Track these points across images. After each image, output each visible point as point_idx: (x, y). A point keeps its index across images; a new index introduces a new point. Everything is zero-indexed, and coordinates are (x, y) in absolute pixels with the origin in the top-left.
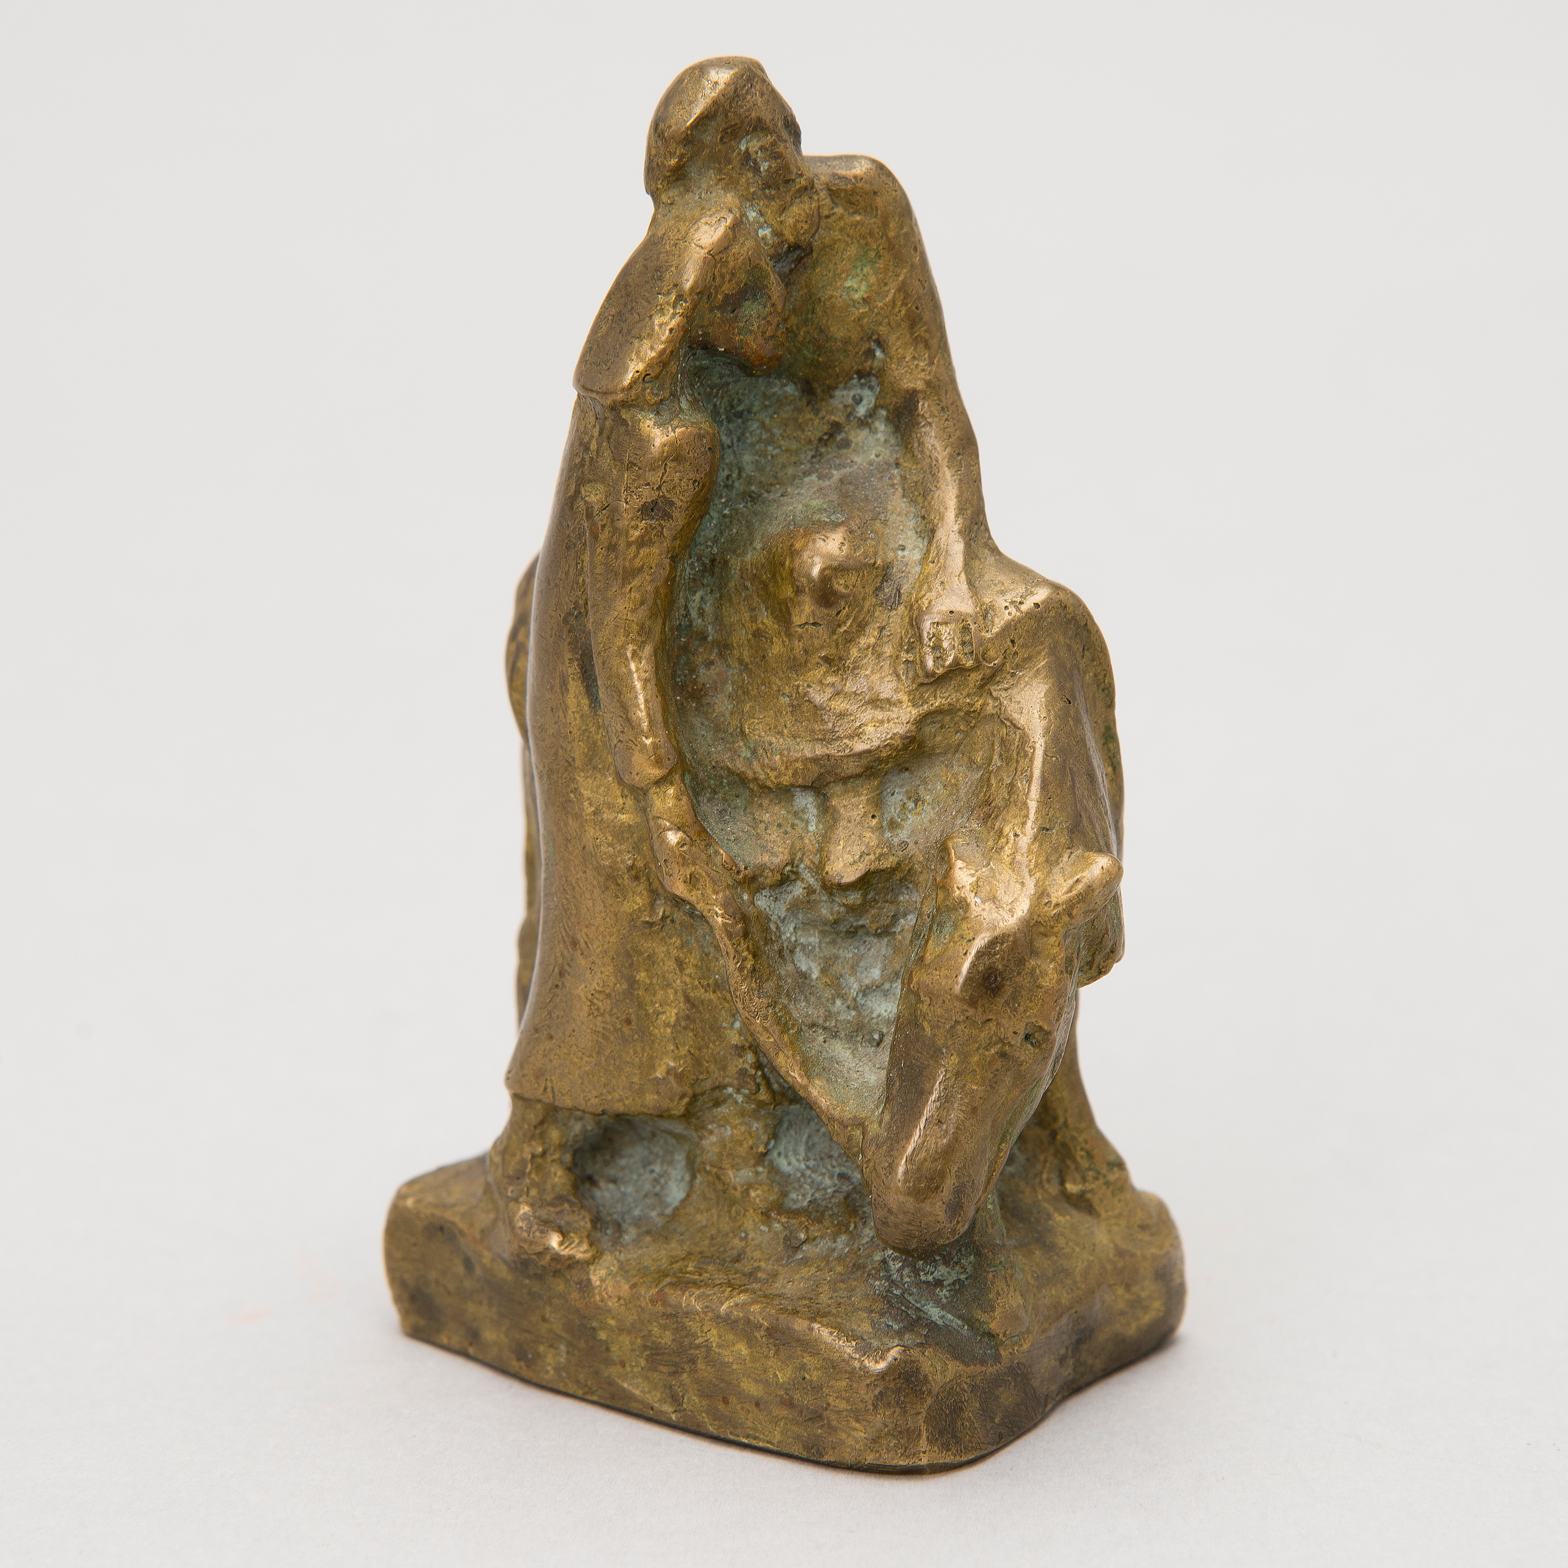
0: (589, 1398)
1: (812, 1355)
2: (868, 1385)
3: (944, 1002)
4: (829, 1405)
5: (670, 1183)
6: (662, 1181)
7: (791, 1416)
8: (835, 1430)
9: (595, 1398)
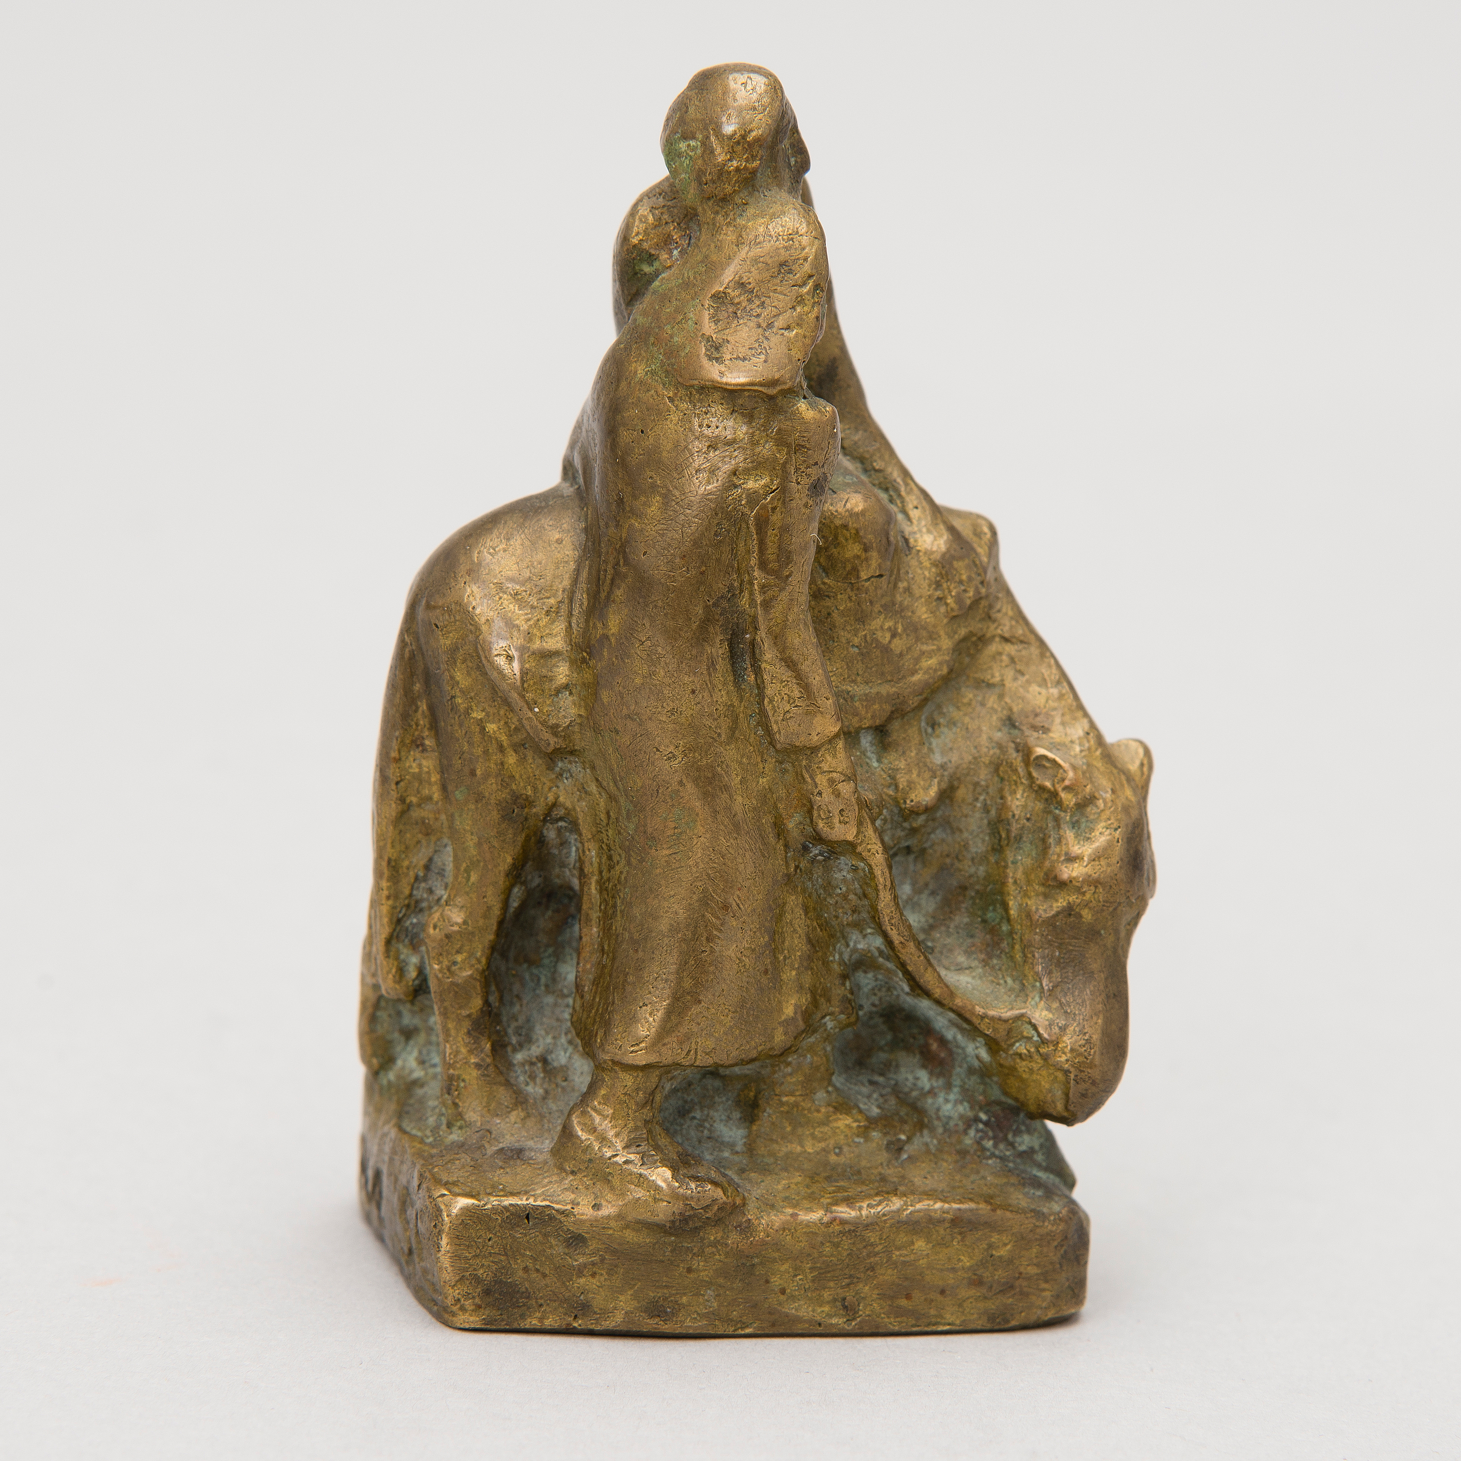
0: (740, 1332)
1: (1000, 1232)
2: (1056, 1247)
3: (1111, 886)
4: (1021, 1273)
5: (715, 1125)
6: (707, 1125)
7: (979, 1294)
8: (1027, 1295)
9: (748, 1331)
